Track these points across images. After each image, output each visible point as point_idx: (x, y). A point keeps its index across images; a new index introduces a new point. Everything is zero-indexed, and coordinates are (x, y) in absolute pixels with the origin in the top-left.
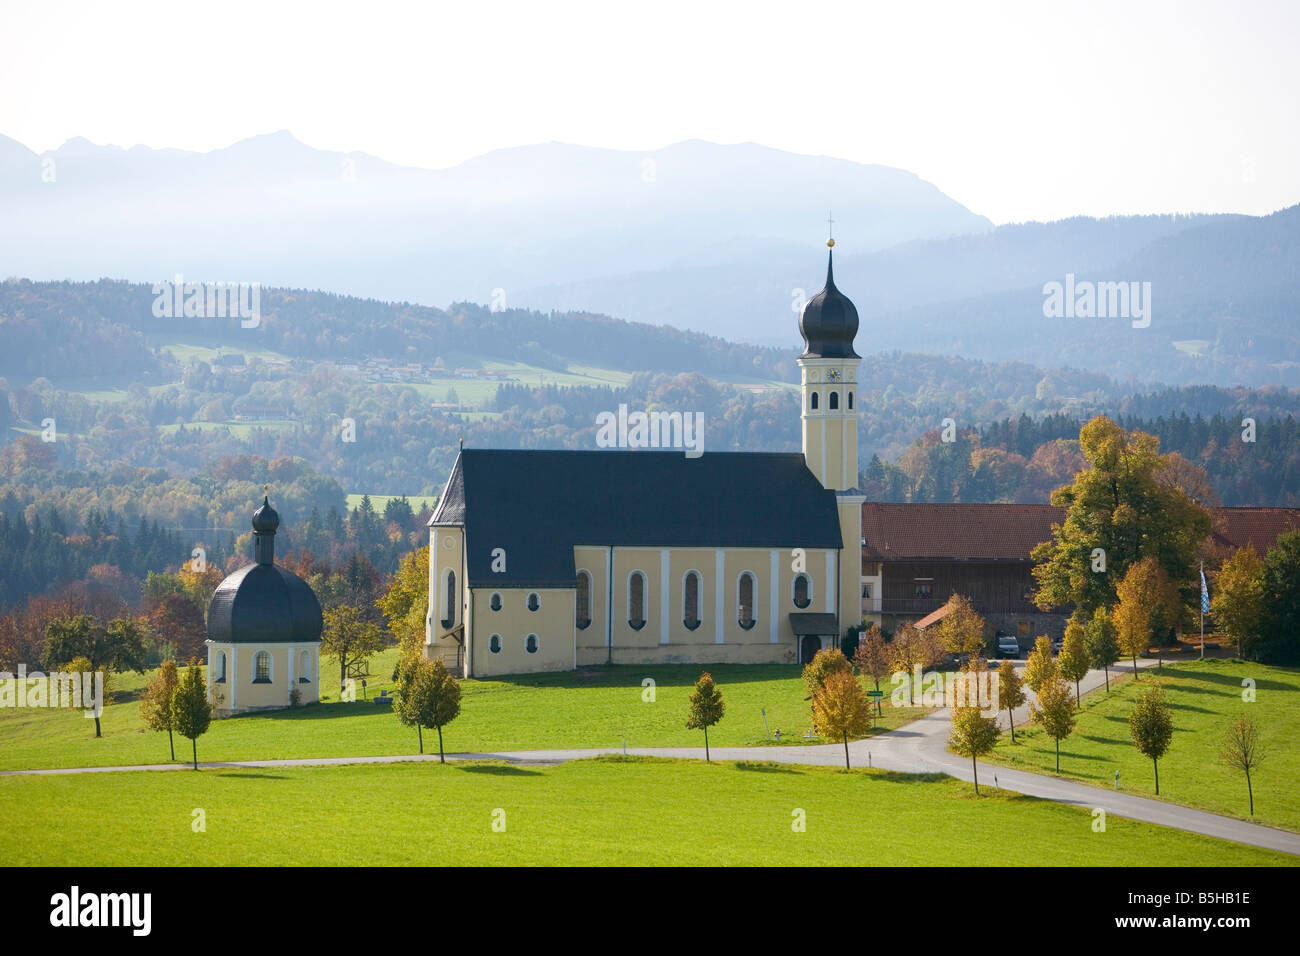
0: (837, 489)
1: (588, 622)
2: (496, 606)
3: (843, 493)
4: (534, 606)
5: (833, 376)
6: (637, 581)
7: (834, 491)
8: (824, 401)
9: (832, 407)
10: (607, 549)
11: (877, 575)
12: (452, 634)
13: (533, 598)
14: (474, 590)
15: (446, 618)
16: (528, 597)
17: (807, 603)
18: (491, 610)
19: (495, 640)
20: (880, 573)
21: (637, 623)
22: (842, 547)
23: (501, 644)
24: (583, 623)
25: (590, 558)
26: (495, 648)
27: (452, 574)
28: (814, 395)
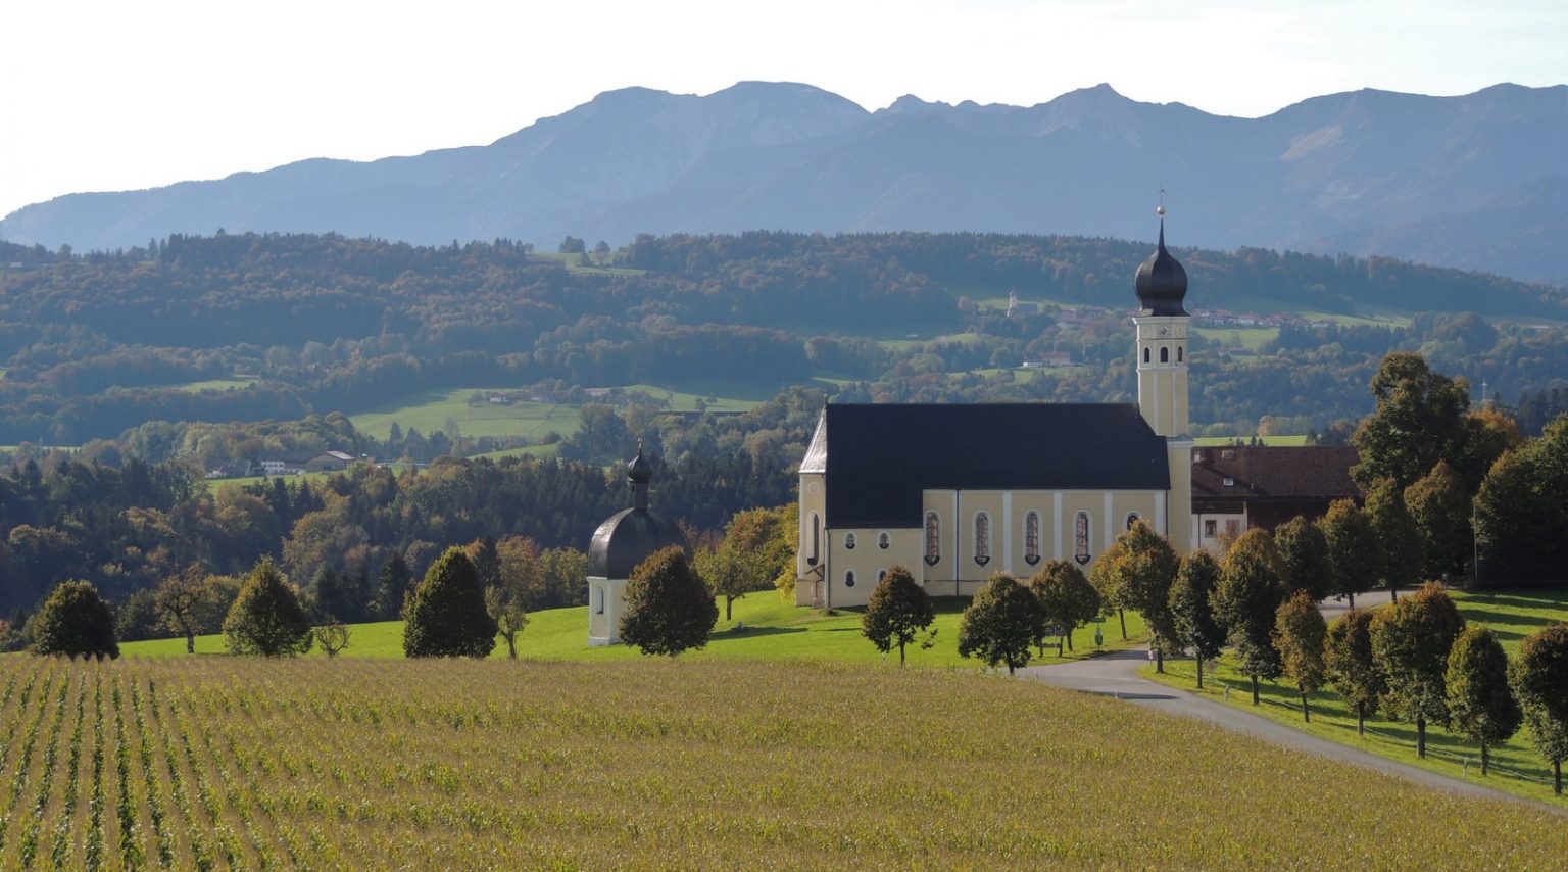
0: (1168, 436)
1: (937, 558)
2: (850, 545)
3: (1173, 439)
4: (884, 546)
5: (1164, 333)
6: (981, 521)
7: (1164, 437)
8: (1155, 355)
9: (1162, 360)
10: (954, 493)
11: (1242, 512)
12: (815, 570)
13: (884, 537)
14: (830, 531)
15: (812, 556)
16: (879, 535)
18: (846, 549)
19: (850, 576)
20: (1246, 510)
21: (982, 561)
22: (1169, 488)
23: (855, 579)
24: (933, 559)
25: (937, 500)
26: (850, 582)
27: (816, 516)
28: (1147, 351)
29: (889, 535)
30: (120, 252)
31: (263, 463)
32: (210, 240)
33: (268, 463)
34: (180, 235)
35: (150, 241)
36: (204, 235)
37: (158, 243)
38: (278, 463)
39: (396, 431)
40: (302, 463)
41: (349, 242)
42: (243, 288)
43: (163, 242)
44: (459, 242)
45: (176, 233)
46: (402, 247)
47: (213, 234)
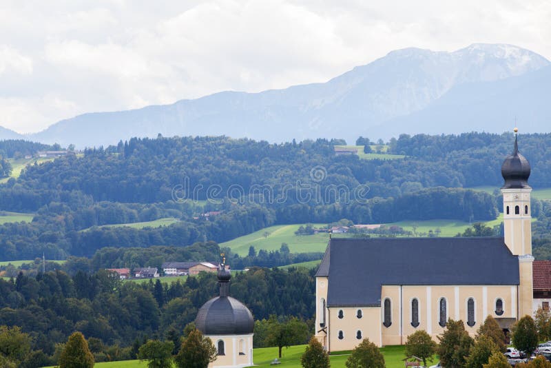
0: (520, 255)
1: (390, 324)
2: (341, 316)
3: (522, 257)
4: (359, 316)
5: (517, 198)
6: (415, 303)
7: (518, 256)
8: (512, 210)
9: (516, 213)
10: (399, 287)
12: (324, 330)
13: (359, 312)
14: (331, 309)
15: (322, 322)
16: (357, 311)
17: (502, 313)
18: (338, 318)
19: (341, 333)
21: (415, 324)
22: (520, 285)
23: (344, 335)
24: (387, 323)
25: (389, 292)
26: (341, 337)
27: (324, 300)
28: (508, 207)
29: (362, 311)
30: (102, 148)
31: (165, 270)
32: (154, 141)
33: (167, 269)
34: (136, 138)
35: (119, 141)
36: (151, 137)
37: (124, 142)
38: (173, 269)
39: (252, 250)
40: (186, 269)
41: (232, 141)
42: (170, 169)
43: (126, 142)
44: (296, 140)
45: (133, 137)
46: (263, 143)
47: (156, 137)
